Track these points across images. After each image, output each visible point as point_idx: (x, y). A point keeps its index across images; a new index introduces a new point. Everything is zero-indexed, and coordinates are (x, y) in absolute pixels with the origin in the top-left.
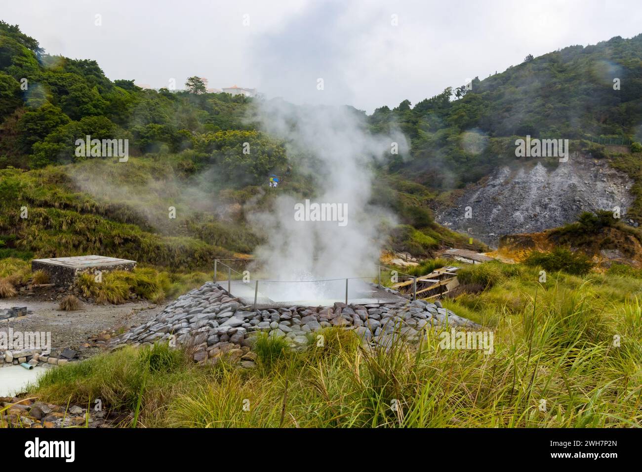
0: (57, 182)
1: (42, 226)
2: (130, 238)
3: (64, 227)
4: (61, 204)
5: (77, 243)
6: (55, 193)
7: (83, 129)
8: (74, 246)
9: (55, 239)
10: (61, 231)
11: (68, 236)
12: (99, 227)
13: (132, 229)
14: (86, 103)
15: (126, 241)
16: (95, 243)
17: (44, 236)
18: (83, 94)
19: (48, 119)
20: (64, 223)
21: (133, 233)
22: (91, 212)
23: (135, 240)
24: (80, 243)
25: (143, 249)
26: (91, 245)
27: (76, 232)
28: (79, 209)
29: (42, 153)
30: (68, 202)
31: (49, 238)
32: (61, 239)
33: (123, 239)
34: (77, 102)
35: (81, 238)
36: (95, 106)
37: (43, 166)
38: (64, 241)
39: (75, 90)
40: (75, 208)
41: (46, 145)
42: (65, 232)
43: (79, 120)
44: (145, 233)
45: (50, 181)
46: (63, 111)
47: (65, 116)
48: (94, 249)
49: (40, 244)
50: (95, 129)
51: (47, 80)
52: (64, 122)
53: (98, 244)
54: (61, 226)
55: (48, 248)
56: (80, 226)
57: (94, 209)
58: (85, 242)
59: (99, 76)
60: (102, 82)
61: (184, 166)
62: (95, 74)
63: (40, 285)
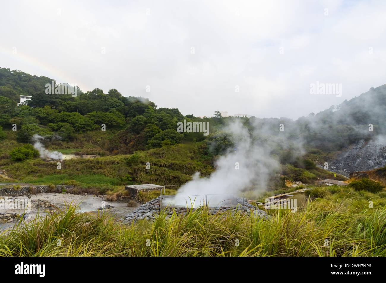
0: (153, 155)
1: (145, 173)
2: (176, 176)
3: (153, 173)
4: (153, 164)
5: (157, 179)
6: (151, 160)
7: (165, 134)
8: (156, 180)
9: (149, 177)
10: (151, 174)
11: (153, 176)
12: (165, 173)
13: (177, 173)
14: (168, 124)
15: (175, 178)
16: (163, 179)
17: (145, 176)
18: (167, 121)
19: (154, 131)
20: (153, 171)
21: (177, 174)
22: (163, 166)
23: (178, 178)
24: (158, 179)
25: (181, 181)
26: (162, 179)
27: (157, 175)
28: (159, 166)
29: (150, 144)
30: (155, 163)
31: (147, 177)
32: (151, 177)
33: (174, 177)
34: (165, 124)
35: (158, 177)
36: (172, 125)
37: (149, 149)
38: (152, 178)
39: (165, 120)
40: (157, 165)
41: (151, 141)
42: (153, 175)
43: (164, 131)
44: (182, 174)
45: (151, 155)
46: (159, 128)
47: (160, 130)
48: (163, 181)
49: (144, 179)
50: (169, 134)
51: (156, 117)
52: (159, 132)
53: (164, 179)
54: (151, 172)
55: (146, 181)
56: (158, 172)
57: (164, 165)
58: (160, 179)
59: (179, 114)
60: (180, 116)
61: (202, 146)
62: (177, 113)
63: (126, 196)
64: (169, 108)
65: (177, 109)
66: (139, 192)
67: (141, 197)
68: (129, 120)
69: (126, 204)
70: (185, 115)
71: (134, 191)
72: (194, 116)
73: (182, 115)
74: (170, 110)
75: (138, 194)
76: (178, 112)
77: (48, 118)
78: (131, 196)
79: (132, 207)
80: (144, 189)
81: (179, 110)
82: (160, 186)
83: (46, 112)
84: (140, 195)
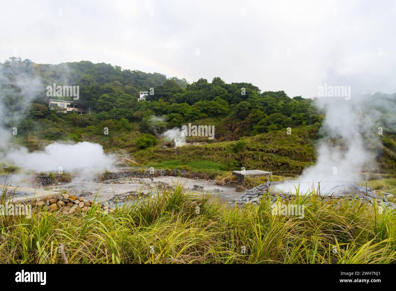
0: (259, 141)
1: (251, 159)
2: (285, 163)
3: (259, 159)
4: (259, 149)
5: (264, 165)
6: (257, 145)
7: (270, 119)
8: (263, 166)
9: (256, 163)
10: (258, 160)
11: (261, 162)
12: (272, 158)
13: (286, 159)
14: (273, 108)
15: (283, 164)
16: (271, 165)
17: (252, 162)
18: (273, 105)
19: (259, 116)
20: (260, 157)
21: (286, 160)
22: (270, 152)
23: (287, 164)
24: (265, 165)
25: (290, 168)
26: (269, 165)
27: (264, 161)
28: (266, 151)
29: (256, 130)
30: (262, 149)
31: (254, 163)
32: (258, 163)
33: (282, 163)
34: (271, 108)
35: (265, 163)
36: (278, 109)
37: (254, 135)
38: (259, 164)
39: (270, 104)
40: (264, 151)
41: (257, 127)
42: (260, 161)
43: (269, 115)
44: (291, 161)
45: (256, 141)
46: (265, 113)
47: (266, 115)
48: (270, 167)
49: (251, 166)
50: (275, 118)
51: (260, 101)
52: (264, 117)
53: (272, 166)
54: (258, 158)
55: (253, 167)
56: (265, 158)
57: (271, 151)
58: (267, 165)
59: (285, 97)
60: (286, 99)
61: (313, 130)
62: (283, 96)
63: (233, 181)
64: (274, 91)
65: (283, 92)
66: (246, 178)
67: (249, 183)
68: (233, 107)
69: (234, 189)
70: (292, 97)
71: (241, 177)
72: (302, 97)
73: (288, 98)
74: (275, 93)
75: (245, 180)
76: (284, 94)
77: (162, 110)
78: (238, 181)
79: (240, 191)
80: (251, 175)
81: (285, 92)
82: (267, 172)
83: (160, 105)
84: (247, 180)
